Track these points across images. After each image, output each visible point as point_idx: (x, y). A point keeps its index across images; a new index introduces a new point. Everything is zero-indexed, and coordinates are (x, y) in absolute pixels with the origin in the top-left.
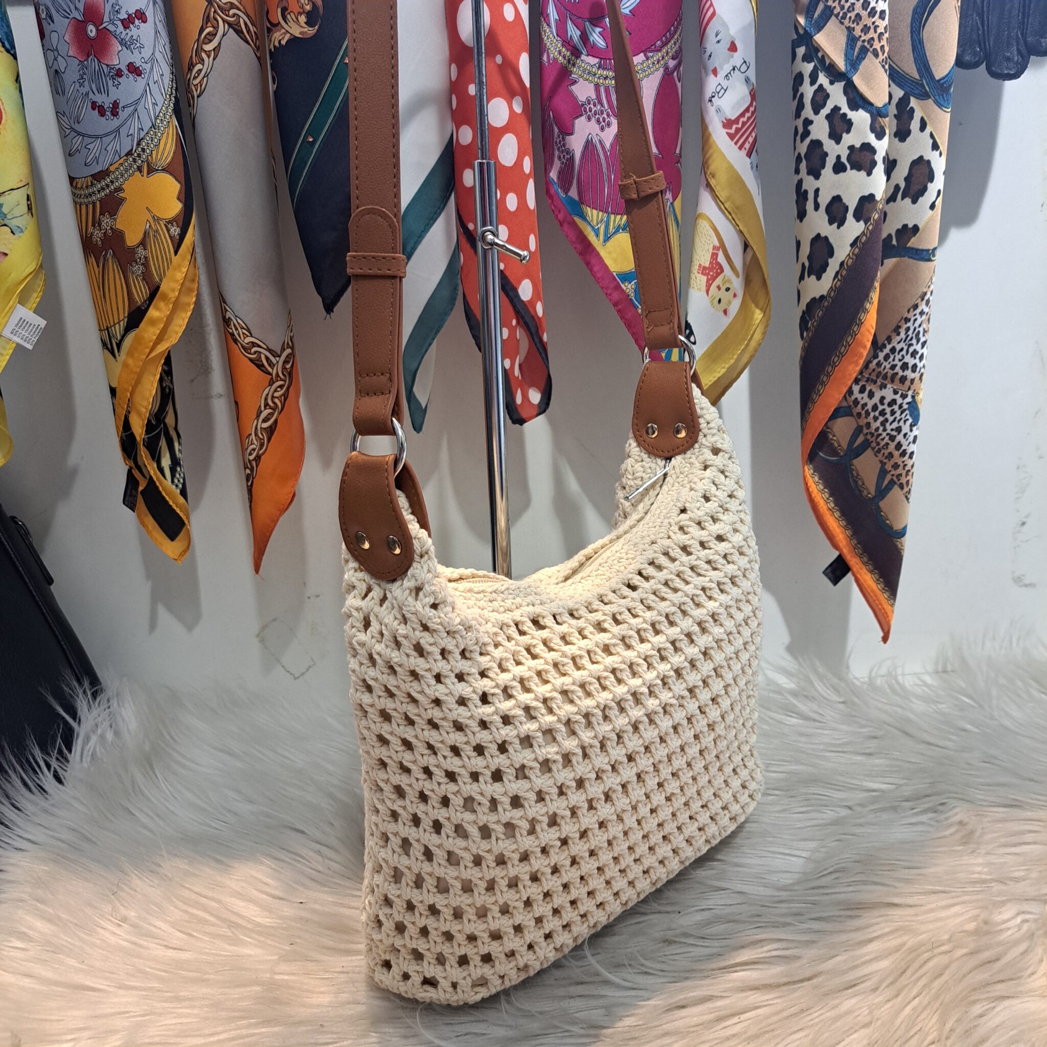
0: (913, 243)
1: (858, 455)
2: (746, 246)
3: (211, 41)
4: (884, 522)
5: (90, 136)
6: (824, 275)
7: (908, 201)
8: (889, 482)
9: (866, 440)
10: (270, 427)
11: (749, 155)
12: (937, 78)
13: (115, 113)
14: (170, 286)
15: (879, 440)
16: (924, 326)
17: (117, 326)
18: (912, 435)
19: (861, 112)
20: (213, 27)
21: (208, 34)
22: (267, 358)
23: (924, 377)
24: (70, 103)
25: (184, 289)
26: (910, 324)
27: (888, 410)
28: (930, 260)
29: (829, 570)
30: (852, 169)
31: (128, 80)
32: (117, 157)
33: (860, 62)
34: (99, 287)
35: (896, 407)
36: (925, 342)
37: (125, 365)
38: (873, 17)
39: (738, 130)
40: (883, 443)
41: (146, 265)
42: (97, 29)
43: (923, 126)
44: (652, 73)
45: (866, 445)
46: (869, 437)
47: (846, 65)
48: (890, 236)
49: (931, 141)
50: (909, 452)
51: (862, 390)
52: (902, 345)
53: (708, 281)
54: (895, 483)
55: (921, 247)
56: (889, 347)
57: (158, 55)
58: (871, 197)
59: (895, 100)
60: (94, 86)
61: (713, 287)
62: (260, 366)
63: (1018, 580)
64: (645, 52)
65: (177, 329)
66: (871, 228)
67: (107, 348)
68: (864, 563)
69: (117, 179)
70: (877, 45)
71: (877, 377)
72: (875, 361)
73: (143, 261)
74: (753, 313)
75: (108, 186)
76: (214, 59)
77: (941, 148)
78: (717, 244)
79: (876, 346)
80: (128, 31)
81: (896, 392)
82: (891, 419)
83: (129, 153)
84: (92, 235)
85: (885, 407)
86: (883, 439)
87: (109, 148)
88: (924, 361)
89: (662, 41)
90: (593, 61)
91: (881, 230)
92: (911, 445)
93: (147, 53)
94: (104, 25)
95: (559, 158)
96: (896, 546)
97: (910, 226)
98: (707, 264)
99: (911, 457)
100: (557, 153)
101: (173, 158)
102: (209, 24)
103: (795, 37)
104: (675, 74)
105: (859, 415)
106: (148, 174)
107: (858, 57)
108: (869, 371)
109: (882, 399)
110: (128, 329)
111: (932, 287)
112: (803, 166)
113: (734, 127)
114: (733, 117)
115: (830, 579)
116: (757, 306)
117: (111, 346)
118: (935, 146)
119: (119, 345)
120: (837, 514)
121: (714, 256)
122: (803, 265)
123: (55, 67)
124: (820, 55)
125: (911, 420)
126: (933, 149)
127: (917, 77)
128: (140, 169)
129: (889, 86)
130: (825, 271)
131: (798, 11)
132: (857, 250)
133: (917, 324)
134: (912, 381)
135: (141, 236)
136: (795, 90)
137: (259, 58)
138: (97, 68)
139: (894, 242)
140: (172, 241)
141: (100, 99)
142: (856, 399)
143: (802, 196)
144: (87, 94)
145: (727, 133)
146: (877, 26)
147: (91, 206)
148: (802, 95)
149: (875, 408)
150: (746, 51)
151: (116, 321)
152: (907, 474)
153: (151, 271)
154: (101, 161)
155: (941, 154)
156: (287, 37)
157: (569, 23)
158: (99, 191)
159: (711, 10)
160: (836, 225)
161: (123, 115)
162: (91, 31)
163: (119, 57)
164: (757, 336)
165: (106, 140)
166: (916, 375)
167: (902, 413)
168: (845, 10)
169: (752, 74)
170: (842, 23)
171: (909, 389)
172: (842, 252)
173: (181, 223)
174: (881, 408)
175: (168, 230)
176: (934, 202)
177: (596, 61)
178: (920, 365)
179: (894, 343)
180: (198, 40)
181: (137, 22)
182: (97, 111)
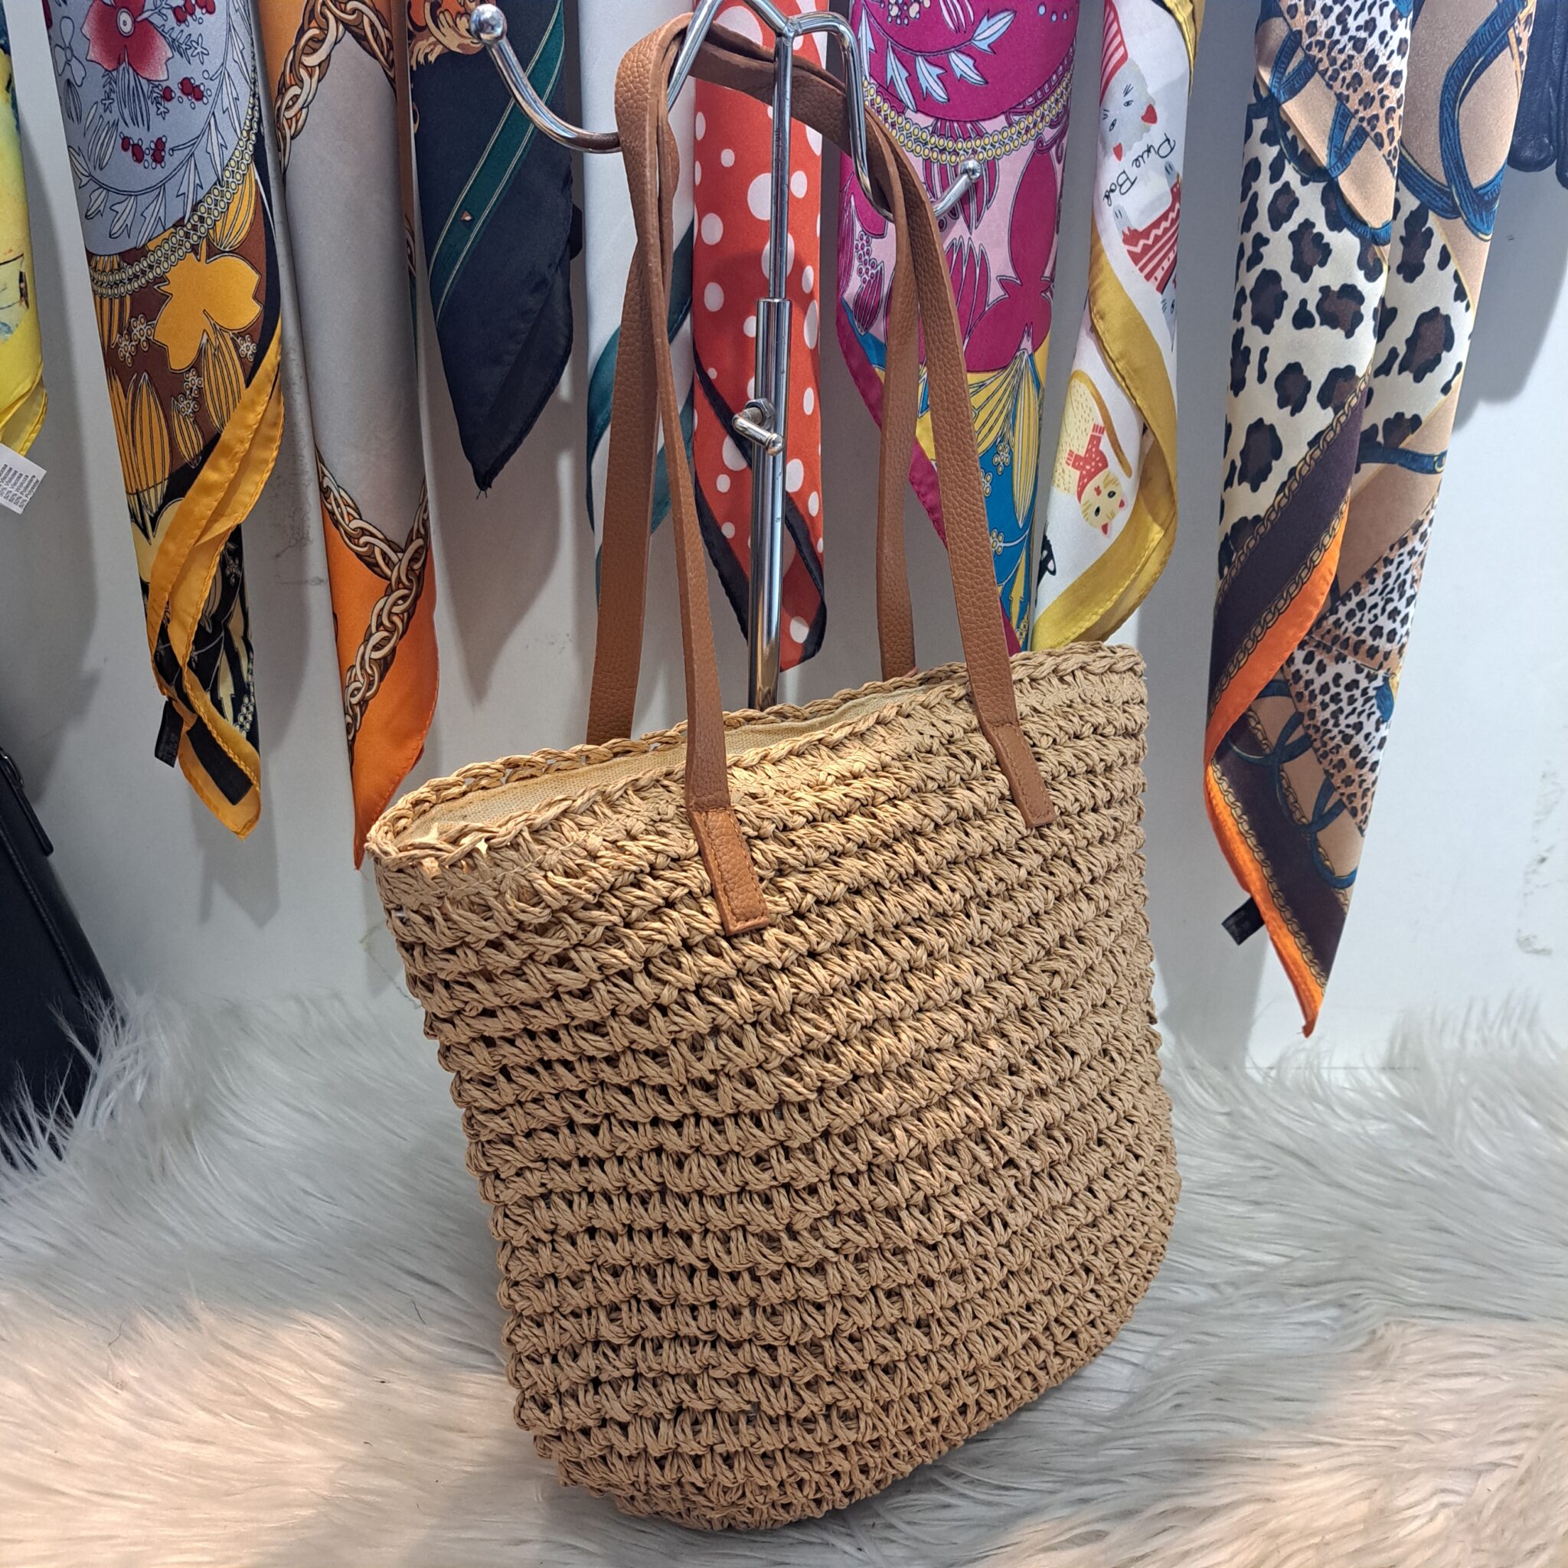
0: (1410, 443)
1: (1292, 757)
2: (1145, 428)
3: (315, 51)
4: (1322, 863)
5: (118, 192)
6: (1263, 485)
7: (1408, 376)
8: (1336, 804)
9: (1307, 736)
10: (384, 658)
11: (1161, 288)
12: (1475, 184)
13: (158, 159)
14: (236, 434)
15: (1326, 738)
16: (1414, 572)
17: (152, 491)
18: (1378, 736)
19: (1346, 233)
20: (320, 28)
21: (311, 39)
22: (384, 554)
23: (1405, 650)
24: (88, 136)
25: (258, 438)
26: (1391, 568)
27: (1345, 695)
28: (1434, 472)
29: (1231, 922)
30: (1322, 324)
31: (180, 107)
32: (160, 229)
33: (1353, 153)
34: (128, 428)
35: (1357, 693)
36: (1413, 597)
37: (163, 551)
38: (1381, 80)
39: (1146, 249)
40: (1332, 744)
41: (200, 400)
42: (134, 22)
43: (1444, 260)
44: (1017, 149)
45: (1305, 743)
46: (1311, 731)
47: (1330, 155)
48: (1374, 427)
49: (1455, 285)
50: (1370, 761)
51: (1308, 659)
52: (1376, 599)
53: (1082, 478)
54: (1345, 806)
55: (1421, 451)
56: (1356, 599)
57: (232, 67)
58: (1350, 371)
59: (1404, 214)
60: (126, 112)
61: (1089, 489)
62: (372, 566)
63: (1525, 943)
64: (1007, 113)
65: (247, 499)
66: (1343, 419)
67: (137, 522)
68: (1286, 921)
69: (159, 263)
70: (1382, 128)
71: (1333, 643)
72: (1332, 619)
73: (195, 394)
74: (1148, 530)
75: (143, 272)
76: (319, 81)
77: (1469, 298)
78: (1101, 423)
79: (1337, 595)
80: (183, 26)
81: (1359, 670)
82: (1347, 709)
83: (179, 223)
84: (117, 346)
85: (1341, 689)
86: (1332, 739)
87: (147, 214)
88: (1408, 626)
89: (1036, 99)
90: (926, 121)
91: (1360, 417)
92: (1376, 751)
93: (212, 64)
94: (145, 15)
95: (860, 272)
96: (1337, 900)
97: (1408, 416)
98: (1082, 453)
99: (1373, 769)
100: (856, 263)
101: (248, 233)
102: (314, 24)
103: (1254, 100)
104: (1053, 150)
105: (1300, 695)
106: (208, 257)
107: (1349, 144)
108: (1322, 631)
109: (1338, 677)
110: (170, 496)
111: (1433, 513)
112: (1247, 308)
113: (1142, 242)
114: (1141, 228)
115: (1232, 934)
116: (1155, 519)
117: (144, 522)
118: (1460, 294)
119: (154, 521)
120: (1252, 841)
121: (1095, 441)
122: (1233, 463)
123: (67, 75)
124: (1290, 134)
125: (1378, 714)
126: (1456, 299)
127: (1443, 180)
128: (195, 249)
129: (1397, 189)
130: (1265, 479)
131: (1260, 59)
132: (1318, 453)
133: (1402, 569)
134: (1387, 655)
135: (192, 356)
136: (1246, 187)
137: (392, 81)
138: (132, 83)
139: (1380, 438)
140: (242, 365)
141: (136, 133)
142: (1298, 671)
143: (1240, 355)
144: (116, 124)
145: (1130, 252)
146: (1387, 97)
147: (117, 302)
148: (1255, 196)
149: (1325, 689)
150: (1172, 122)
151: (151, 484)
152: (1364, 795)
153: (207, 410)
154: (134, 232)
155: (1468, 307)
156: (439, 49)
157: (891, 56)
158: (130, 280)
159: (1121, 51)
160: (1289, 409)
161: (171, 161)
162: (125, 23)
163: (168, 69)
164: (1152, 567)
165: (144, 200)
166: (1394, 647)
167: (1366, 702)
168: (1337, 67)
169: (1177, 160)
170: (1330, 87)
171: (1381, 666)
172: (1294, 453)
173: (257, 338)
174: (1334, 690)
175: (237, 347)
176: (1450, 382)
177: (930, 121)
178: (1401, 631)
179: (1364, 595)
180: (295, 47)
181: (198, 11)
182: (130, 152)
